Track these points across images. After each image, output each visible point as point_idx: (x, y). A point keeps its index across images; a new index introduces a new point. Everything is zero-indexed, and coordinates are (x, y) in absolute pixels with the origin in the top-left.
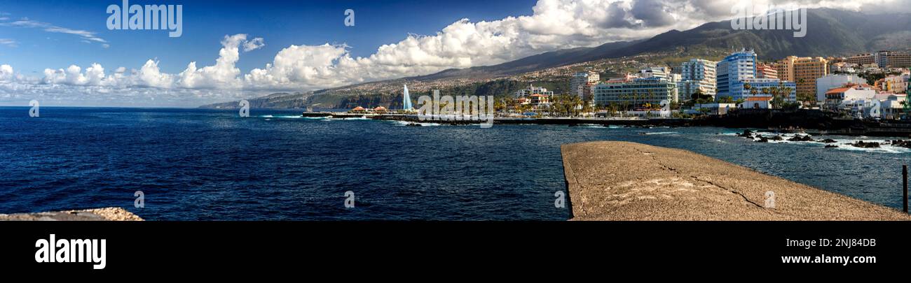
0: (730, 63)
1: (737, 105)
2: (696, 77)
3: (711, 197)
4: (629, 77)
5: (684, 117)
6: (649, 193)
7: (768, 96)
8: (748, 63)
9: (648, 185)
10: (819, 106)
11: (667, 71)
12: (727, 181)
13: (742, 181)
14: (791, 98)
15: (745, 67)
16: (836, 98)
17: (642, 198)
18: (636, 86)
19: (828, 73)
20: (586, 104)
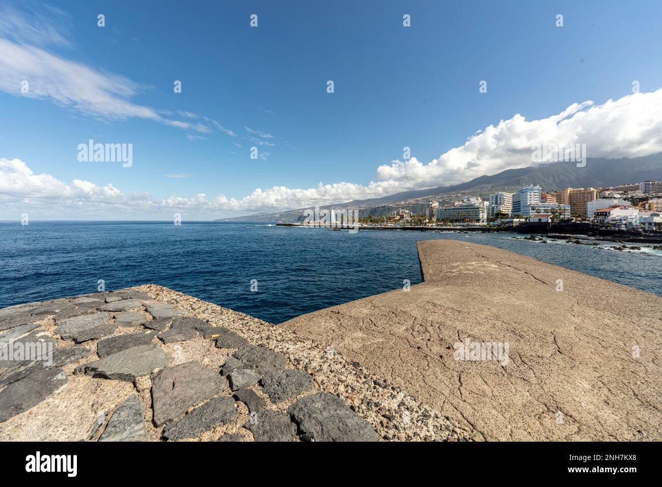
0: (521, 194)
1: (526, 220)
2: (499, 203)
3: (511, 275)
4: (456, 203)
5: (490, 226)
6: (469, 270)
7: (548, 214)
8: (535, 194)
9: (469, 265)
10: (589, 221)
11: (480, 200)
12: (520, 266)
13: (531, 266)
14: (567, 215)
15: (532, 196)
16: (603, 215)
17: (466, 272)
18: (460, 209)
19: (597, 198)
20: (430, 219)
